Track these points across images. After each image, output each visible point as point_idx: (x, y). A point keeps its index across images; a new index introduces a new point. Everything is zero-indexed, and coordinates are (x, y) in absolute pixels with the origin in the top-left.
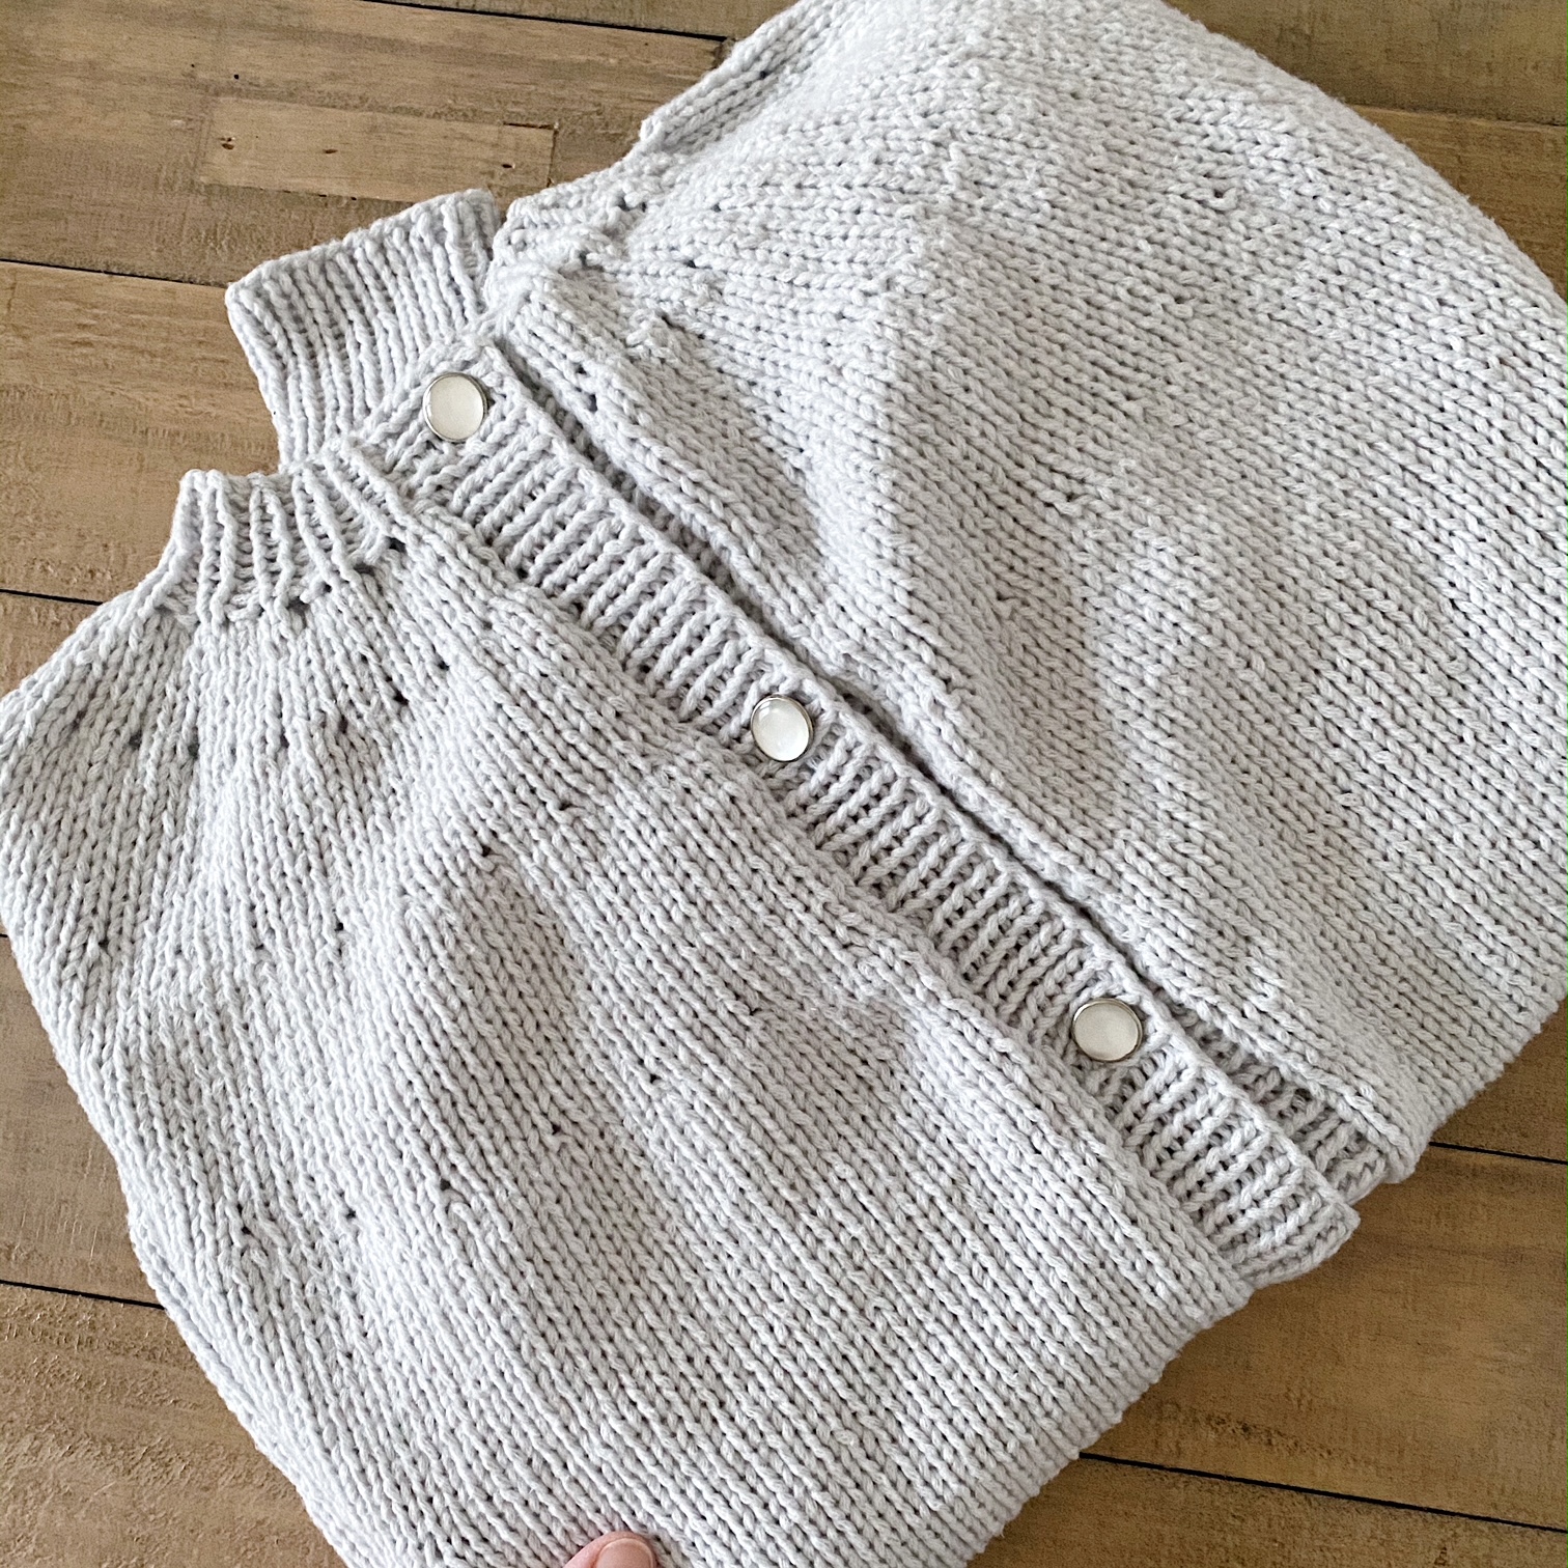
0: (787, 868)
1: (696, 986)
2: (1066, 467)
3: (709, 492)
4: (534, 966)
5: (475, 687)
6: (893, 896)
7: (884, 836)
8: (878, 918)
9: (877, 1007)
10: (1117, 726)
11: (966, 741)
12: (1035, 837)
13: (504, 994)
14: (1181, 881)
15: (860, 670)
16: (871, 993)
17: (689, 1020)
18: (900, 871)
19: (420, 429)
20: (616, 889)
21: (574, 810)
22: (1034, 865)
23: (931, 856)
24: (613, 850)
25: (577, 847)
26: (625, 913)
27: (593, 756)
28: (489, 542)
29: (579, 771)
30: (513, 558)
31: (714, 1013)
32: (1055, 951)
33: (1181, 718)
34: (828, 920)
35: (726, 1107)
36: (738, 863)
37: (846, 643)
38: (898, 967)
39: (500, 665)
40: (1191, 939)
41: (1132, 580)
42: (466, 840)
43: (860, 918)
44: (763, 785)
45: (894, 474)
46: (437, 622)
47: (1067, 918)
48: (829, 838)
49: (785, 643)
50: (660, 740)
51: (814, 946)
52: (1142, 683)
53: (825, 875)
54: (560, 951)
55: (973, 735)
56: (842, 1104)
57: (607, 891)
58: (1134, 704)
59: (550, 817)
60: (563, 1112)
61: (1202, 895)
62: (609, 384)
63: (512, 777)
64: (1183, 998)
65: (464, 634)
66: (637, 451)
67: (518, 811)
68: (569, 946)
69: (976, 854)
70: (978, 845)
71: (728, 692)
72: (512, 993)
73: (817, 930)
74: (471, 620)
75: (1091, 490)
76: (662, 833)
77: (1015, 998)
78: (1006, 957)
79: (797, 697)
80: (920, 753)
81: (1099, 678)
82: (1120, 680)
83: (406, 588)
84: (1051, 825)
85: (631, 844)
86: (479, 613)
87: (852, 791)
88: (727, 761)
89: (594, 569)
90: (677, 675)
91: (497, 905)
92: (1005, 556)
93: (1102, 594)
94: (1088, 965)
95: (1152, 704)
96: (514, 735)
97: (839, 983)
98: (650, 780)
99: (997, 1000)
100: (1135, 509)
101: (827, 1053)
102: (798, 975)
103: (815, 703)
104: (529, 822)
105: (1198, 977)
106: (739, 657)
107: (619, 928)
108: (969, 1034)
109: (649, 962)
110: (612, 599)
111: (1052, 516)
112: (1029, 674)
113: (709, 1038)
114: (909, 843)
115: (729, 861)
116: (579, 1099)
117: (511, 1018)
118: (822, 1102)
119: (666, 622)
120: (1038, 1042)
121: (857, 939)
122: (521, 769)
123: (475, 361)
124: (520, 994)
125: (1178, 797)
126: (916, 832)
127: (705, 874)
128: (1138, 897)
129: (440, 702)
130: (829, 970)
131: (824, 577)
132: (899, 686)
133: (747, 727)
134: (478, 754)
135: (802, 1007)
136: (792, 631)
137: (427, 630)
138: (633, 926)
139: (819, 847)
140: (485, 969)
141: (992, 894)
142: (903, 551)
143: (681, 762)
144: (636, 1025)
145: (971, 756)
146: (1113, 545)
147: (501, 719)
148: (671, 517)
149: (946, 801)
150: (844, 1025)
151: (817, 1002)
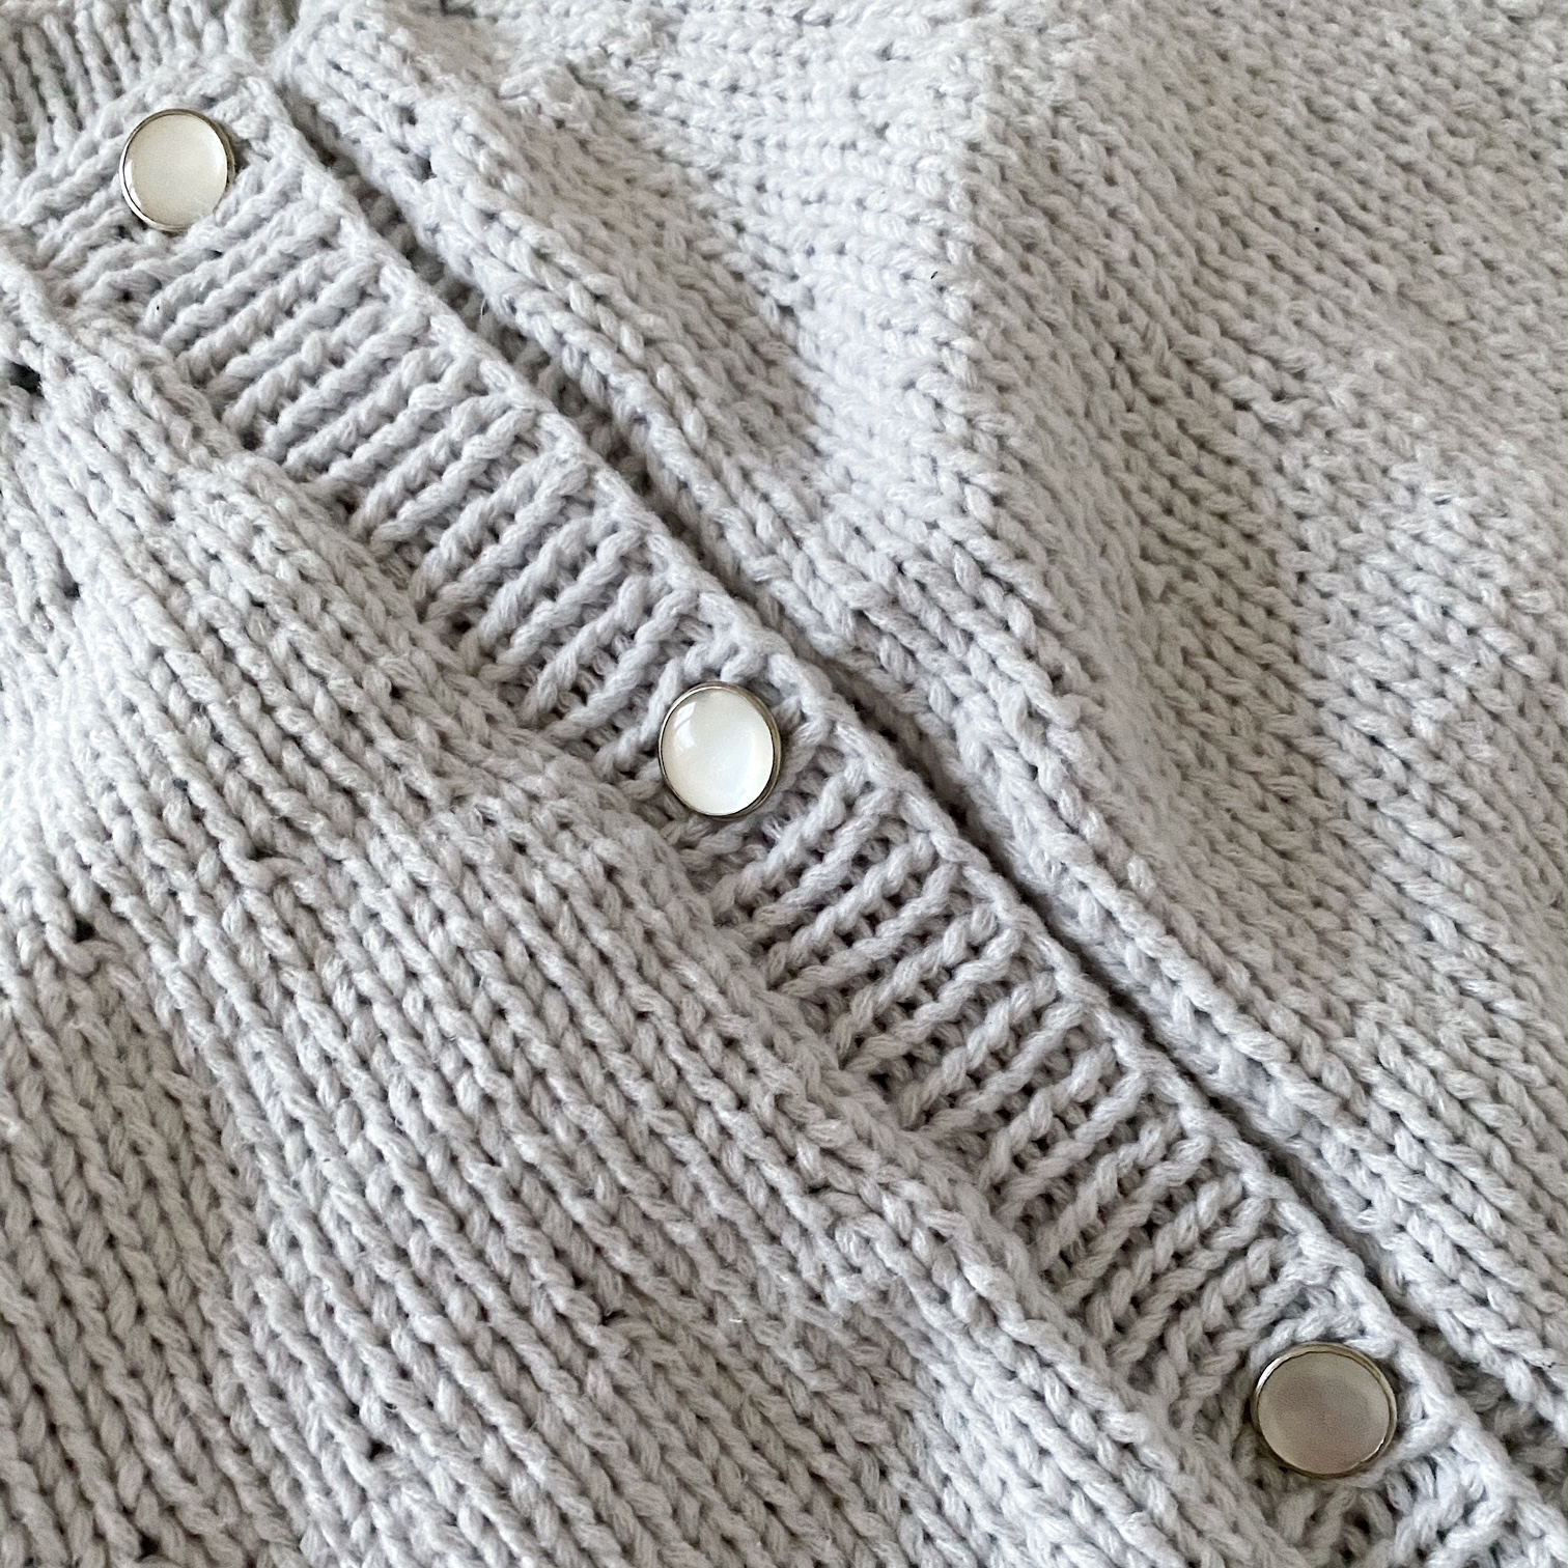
0: (708, 1016)
1: (491, 1251)
2: (1272, 345)
3: (620, 316)
4: (151, 1183)
5: (119, 619)
6: (913, 1098)
7: (904, 978)
8: (885, 1134)
9: (867, 1328)
10: (1359, 810)
11: (1085, 794)
12: (1205, 997)
13: (74, 1234)
14: (1487, 1111)
15: (884, 648)
16: (858, 1295)
17: (466, 1322)
18: (930, 1052)
19: (110, 203)
20: (345, 1031)
21: (278, 863)
22: (1195, 1061)
23: (995, 1024)
24: (347, 948)
25: (271, 935)
26: (358, 1081)
27: (333, 762)
28: (200, 381)
29: (302, 789)
30: (238, 410)
31: (523, 1312)
32: (1225, 1239)
33: (1477, 804)
34: (784, 1133)
35: (527, 1525)
36: (608, 996)
37: (863, 587)
38: (920, 1242)
39: (176, 581)
40: (1503, 1230)
41: (1391, 547)
42: (42, 903)
43: (848, 1133)
44: (673, 856)
45: (977, 289)
46: (73, 511)
47: (1254, 1176)
48: (793, 972)
49: (740, 590)
50: (475, 749)
51: (750, 1185)
52: (1409, 732)
53: (781, 1038)
54: (209, 1154)
55: (1099, 782)
56: (777, 1535)
57: (324, 1032)
58: (1393, 768)
59: (226, 873)
60: (170, 1510)
61: (1526, 1143)
62: (457, 125)
63: (159, 785)
64: (1480, 1350)
65: (121, 529)
66: (494, 236)
67: (157, 852)
68: (231, 1146)
69: (1079, 1029)
70: (1087, 1015)
71: (619, 678)
72: (93, 1235)
73: (759, 1149)
74: (135, 503)
75: (1316, 389)
76: (456, 923)
77: (1147, 1328)
78: (1127, 1248)
79: (755, 687)
80: (987, 818)
81: (1326, 718)
82: (1367, 721)
83: (31, 453)
84: (1239, 977)
85: (389, 939)
86: (154, 492)
87: (847, 887)
88: (604, 804)
89: (388, 435)
90: (523, 637)
91: (87, 1044)
92: (1161, 486)
93: (1334, 569)
94: (1291, 1274)
95: (1427, 770)
96: (178, 707)
97: (793, 1269)
98: (446, 820)
99: (1108, 1330)
100: (1393, 431)
101: (753, 1420)
102: (710, 1242)
103: (790, 703)
104: (179, 877)
105: (1512, 1309)
106: (648, 611)
107: (342, 1114)
108: (1055, 1399)
109: (397, 1191)
110: (411, 491)
111: (1245, 422)
112: (1191, 704)
113: (505, 1365)
114: (952, 995)
115: (591, 992)
116: (207, 1481)
117: (79, 1287)
118: (737, 1528)
119: (512, 535)
120: (1187, 1425)
121: (840, 1177)
122: (179, 769)
123: (224, 96)
124: (111, 1242)
125: (1473, 951)
126: (968, 973)
127: (538, 1012)
128: (1401, 1140)
129: (53, 654)
130: (774, 1239)
131: (824, 480)
132: (958, 683)
133: (651, 750)
134: (102, 740)
135: (711, 1315)
136: (756, 567)
137: (53, 524)
138: (372, 1111)
139: (774, 986)
140: (37, 1175)
141: (1108, 1112)
142: (984, 423)
143: (513, 794)
144: (351, 1326)
145: (1092, 825)
146: (1354, 485)
147: (157, 676)
148: (545, 360)
149: (1032, 916)
150: (796, 1360)
151: (743, 1306)
